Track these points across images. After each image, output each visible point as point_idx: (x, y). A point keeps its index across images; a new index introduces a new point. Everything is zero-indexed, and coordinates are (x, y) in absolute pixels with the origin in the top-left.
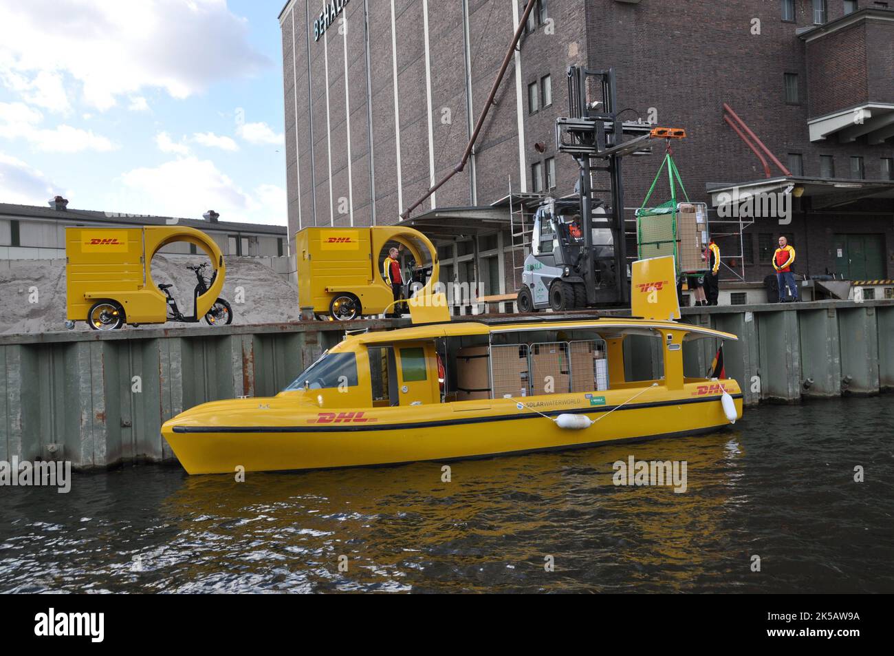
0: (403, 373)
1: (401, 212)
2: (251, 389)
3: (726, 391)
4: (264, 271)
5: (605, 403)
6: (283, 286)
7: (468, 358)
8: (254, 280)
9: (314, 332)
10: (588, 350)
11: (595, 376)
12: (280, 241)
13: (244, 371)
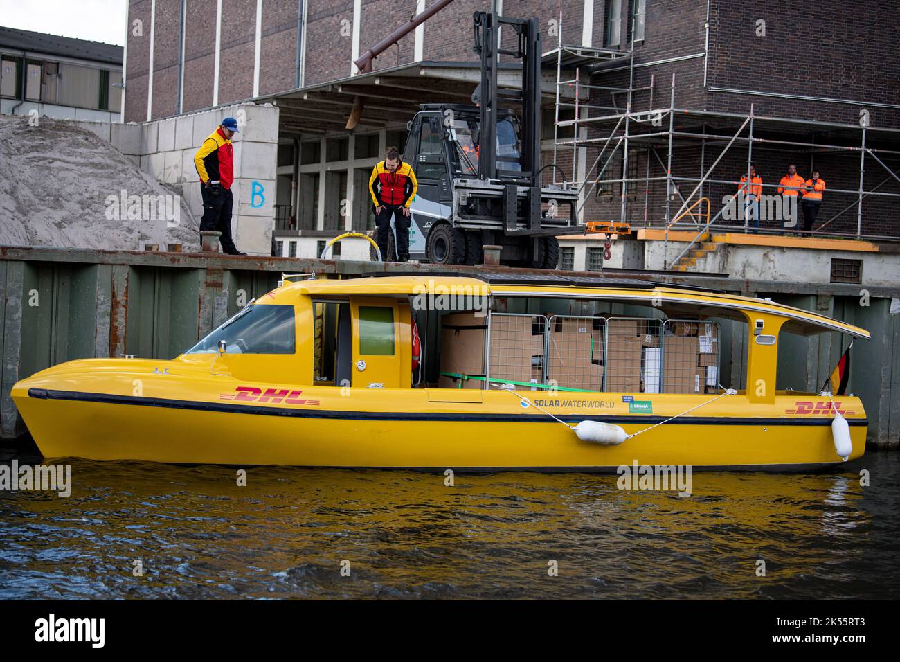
0: (360, 340)
1: (355, 56)
2: (120, 346)
3: (842, 412)
4: (101, 149)
5: (652, 413)
6: (134, 180)
7: (458, 329)
8: (82, 165)
9: (218, 270)
10: (635, 332)
11: (643, 372)
12: (105, 77)
13: (112, 320)
